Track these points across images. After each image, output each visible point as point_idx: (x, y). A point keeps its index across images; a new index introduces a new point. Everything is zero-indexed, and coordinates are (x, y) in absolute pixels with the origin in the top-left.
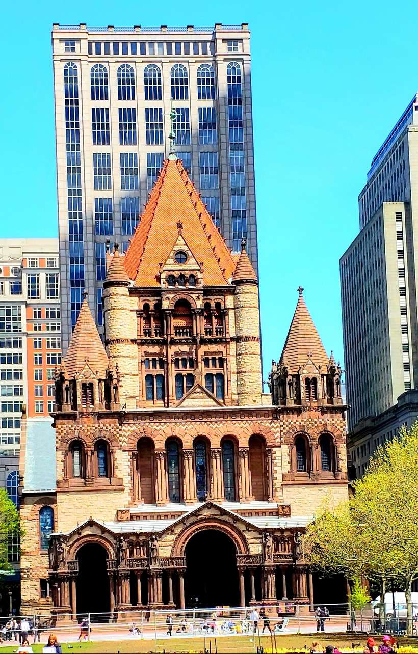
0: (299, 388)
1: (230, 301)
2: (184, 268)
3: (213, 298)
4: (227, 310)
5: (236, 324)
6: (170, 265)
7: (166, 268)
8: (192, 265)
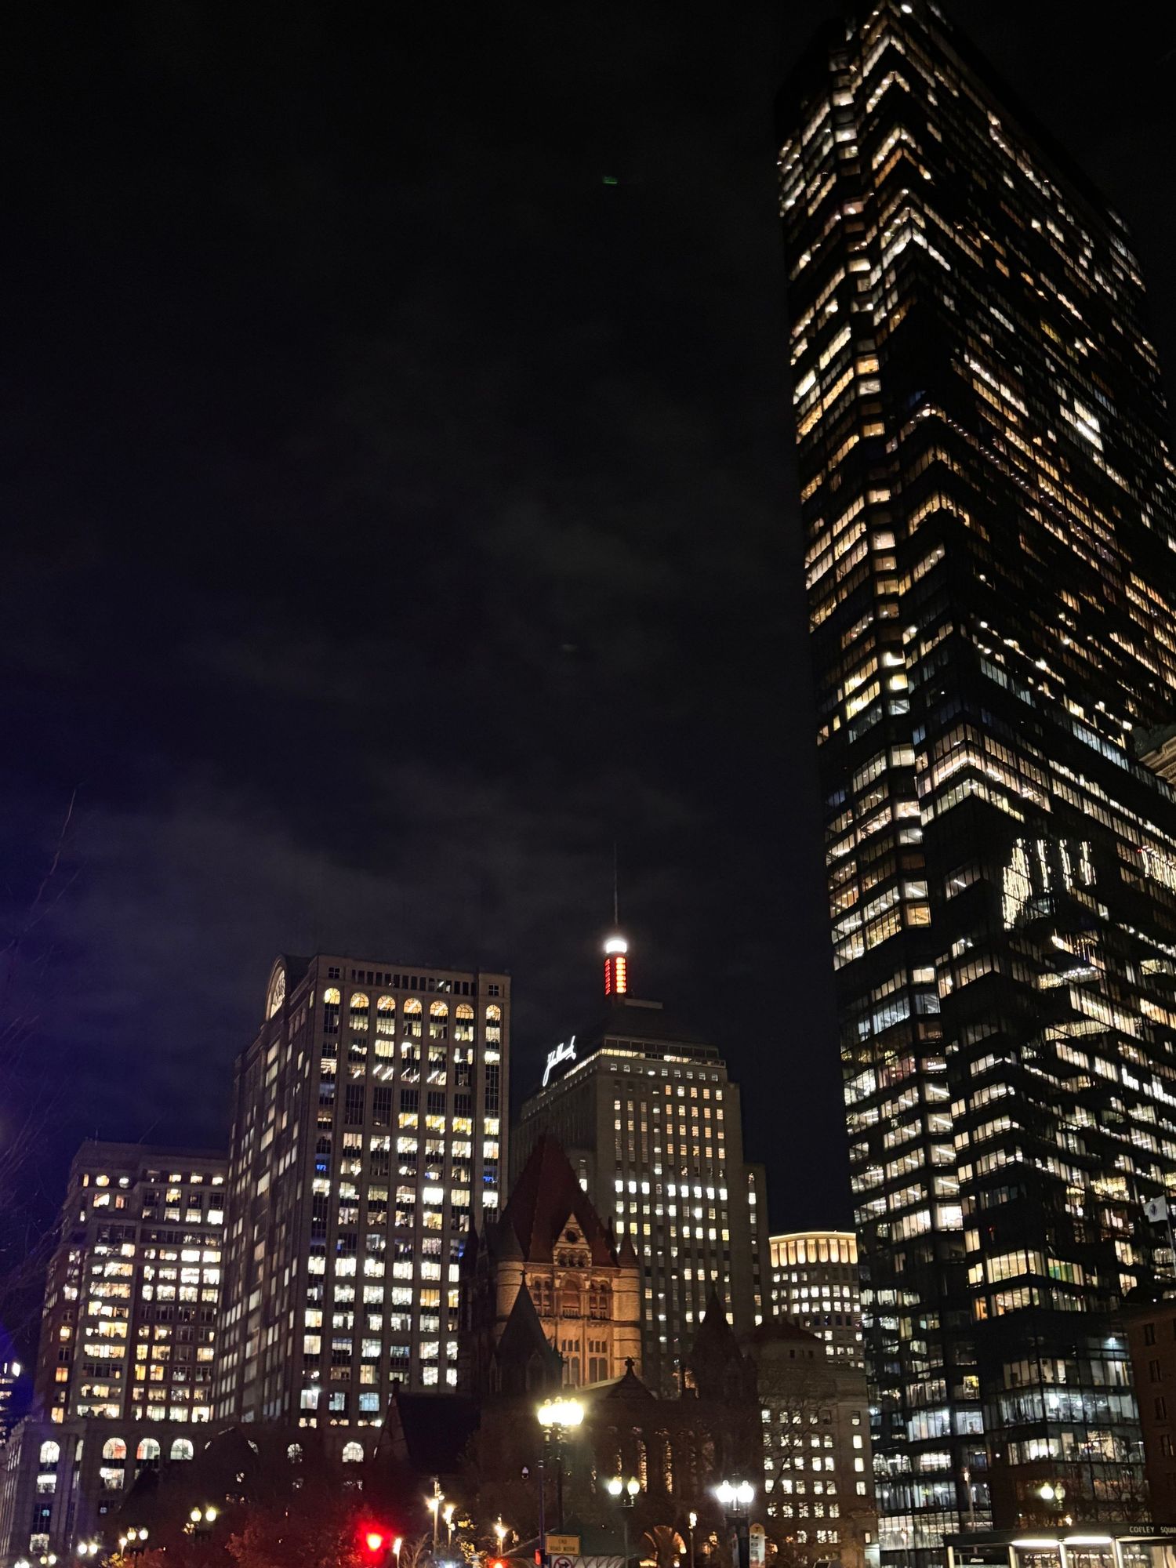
1: (615, 1284)
2: (574, 1246)
3: (599, 1279)
4: (611, 1291)
5: (620, 1309)
6: (562, 1243)
7: (558, 1245)
8: (582, 1244)
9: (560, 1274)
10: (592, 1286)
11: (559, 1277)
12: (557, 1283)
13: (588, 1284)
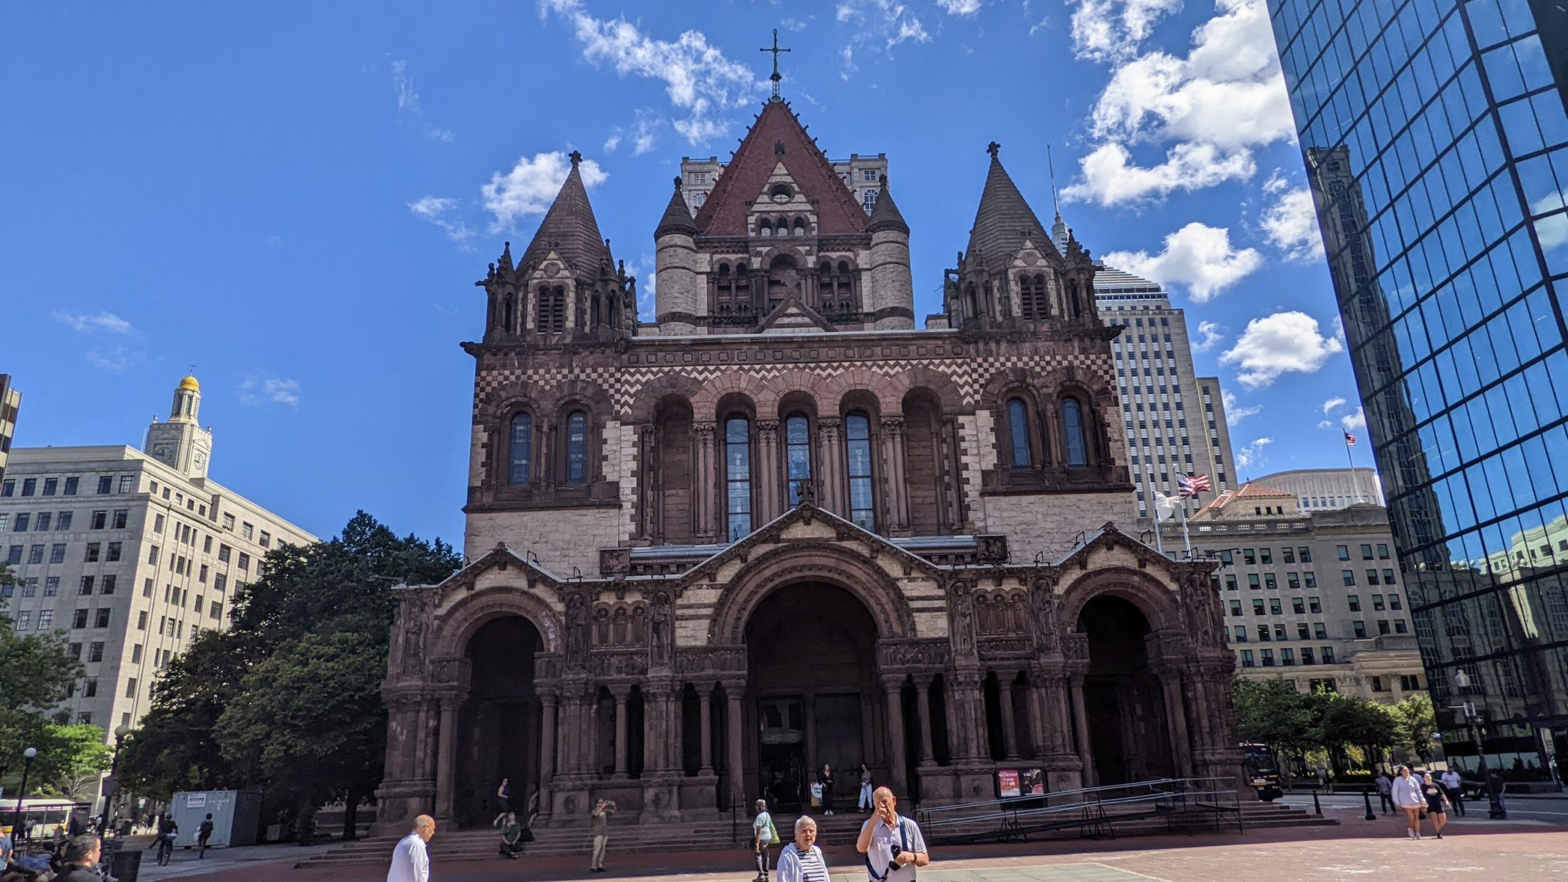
0: (1008, 298)
1: (863, 258)
2: (786, 208)
3: (834, 255)
4: (858, 271)
5: (874, 292)
6: (764, 204)
7: (756, 208)
8: (799, 204)
9: (759, 249)
10: (824, 266)
11: (759, 254)
12: (756, 263)
13: (811, 261)
